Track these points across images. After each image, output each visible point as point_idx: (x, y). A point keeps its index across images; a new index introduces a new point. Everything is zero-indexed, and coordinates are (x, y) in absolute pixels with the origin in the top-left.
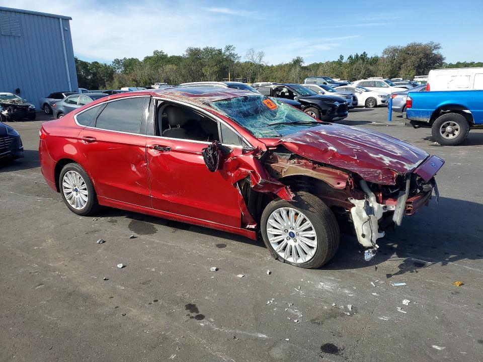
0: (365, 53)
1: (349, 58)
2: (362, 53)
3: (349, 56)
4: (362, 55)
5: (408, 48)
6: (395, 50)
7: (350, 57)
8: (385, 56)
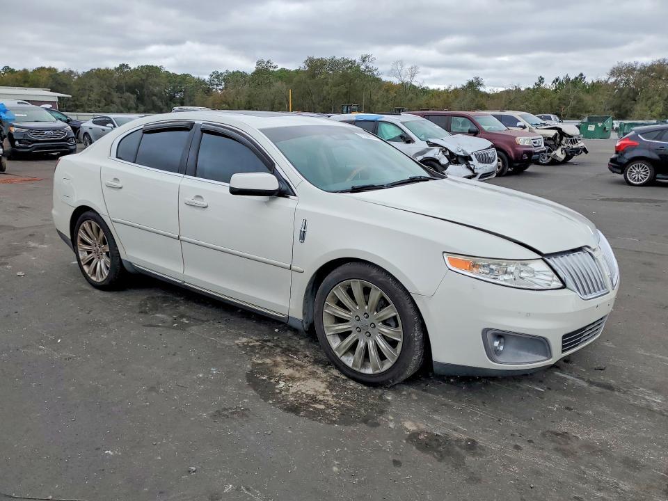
0: (581, 75)
1: (554, 82)
2: (577, 75)
3: (554, 78)
4: (576, 78)
5: (652, 68)
6: (630, 70)
7: (557, 80)
8: (612, 80)
